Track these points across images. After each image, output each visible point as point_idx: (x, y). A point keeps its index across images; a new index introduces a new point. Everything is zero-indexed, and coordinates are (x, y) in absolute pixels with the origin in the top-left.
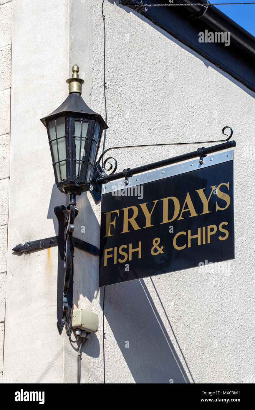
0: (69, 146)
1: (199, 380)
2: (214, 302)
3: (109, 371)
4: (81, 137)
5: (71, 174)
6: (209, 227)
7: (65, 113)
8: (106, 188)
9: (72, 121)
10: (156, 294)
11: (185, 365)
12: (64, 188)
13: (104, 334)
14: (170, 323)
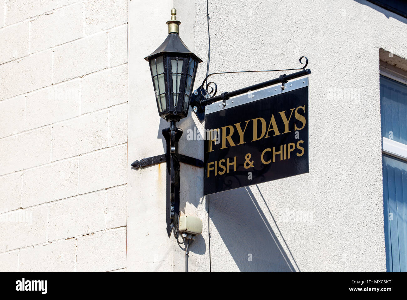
0: (167, 81)
1: (303, 265)
2: (319, 196)
3: (215, 265)
4: (177, 73)
5: (169, 105)
6: (289, 145)
7: (162, 53)
8: (208, 109)
9: (169, 60)
10: (260, 195)
11: (289, 253)
12: (166, 116)
13: (209, 234)
14: (274, 219)
